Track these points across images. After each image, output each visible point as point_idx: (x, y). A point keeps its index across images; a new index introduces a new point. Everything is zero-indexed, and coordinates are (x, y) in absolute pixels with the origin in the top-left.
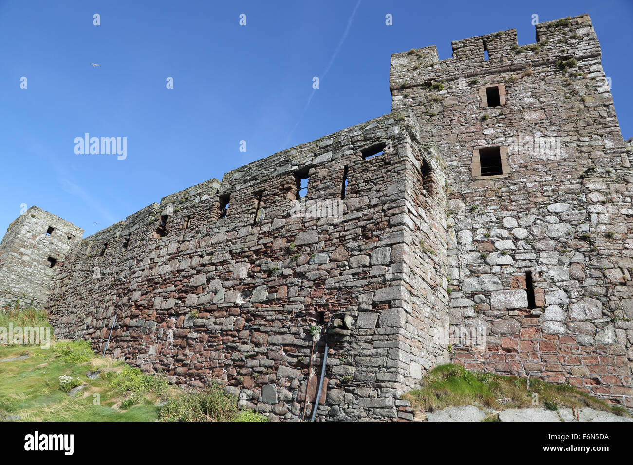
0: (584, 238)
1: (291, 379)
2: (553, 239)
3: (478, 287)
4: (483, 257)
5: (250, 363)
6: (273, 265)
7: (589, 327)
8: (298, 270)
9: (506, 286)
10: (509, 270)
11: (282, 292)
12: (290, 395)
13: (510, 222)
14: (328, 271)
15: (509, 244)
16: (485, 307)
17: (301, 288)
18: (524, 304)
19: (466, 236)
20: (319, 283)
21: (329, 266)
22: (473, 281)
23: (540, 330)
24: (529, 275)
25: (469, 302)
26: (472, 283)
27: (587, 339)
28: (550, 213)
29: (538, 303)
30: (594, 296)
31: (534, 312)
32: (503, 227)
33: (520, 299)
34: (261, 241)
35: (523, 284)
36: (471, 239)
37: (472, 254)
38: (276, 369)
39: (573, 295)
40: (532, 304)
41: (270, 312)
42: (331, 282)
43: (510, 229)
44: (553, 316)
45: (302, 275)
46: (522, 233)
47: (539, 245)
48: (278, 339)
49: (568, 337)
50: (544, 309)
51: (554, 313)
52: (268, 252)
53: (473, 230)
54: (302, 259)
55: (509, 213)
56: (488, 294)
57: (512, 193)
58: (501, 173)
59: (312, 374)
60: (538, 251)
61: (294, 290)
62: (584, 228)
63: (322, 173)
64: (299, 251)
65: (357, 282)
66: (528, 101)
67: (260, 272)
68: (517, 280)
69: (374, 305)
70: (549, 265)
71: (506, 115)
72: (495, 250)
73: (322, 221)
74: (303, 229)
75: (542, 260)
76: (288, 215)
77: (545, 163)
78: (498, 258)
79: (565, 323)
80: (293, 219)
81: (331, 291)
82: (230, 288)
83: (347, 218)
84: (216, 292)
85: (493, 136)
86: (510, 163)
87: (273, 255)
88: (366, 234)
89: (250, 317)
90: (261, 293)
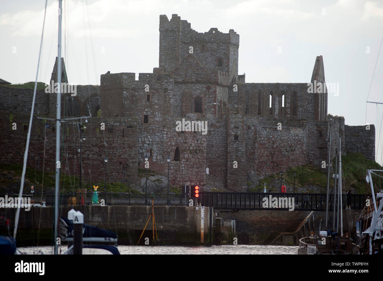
0: (162, 142)
1: (116, 175)
2: (156, 142)
4: (143, 145)
5: (104, 172)
6: (106, 150)
7: (160, 160)
8: (114, 152)
9: (147, 151)
10: (148, 148)
12: (116, 178)
13: (149, 137)
14: (122, 154)
15: (148, 142)
16: (143, 156)
17: (115, 157)
20: (120, 156)
22: (141, 150)
23: (152, 161)
24: (151, 149)
27: (159, 163)
28: (156, 135)
29: (152, 156)
30: (161, 154)
31: (151, 157)
32: (147, 138)
33: (149, 154)
34: (101, 143)
35: (150, 152)
36: (141, 140)
37: (141, 144)
38: (112, 173)
39: (158, 154)
40: (151, 156)
42: (123, 156)
43: (149, 139)
45: (115, 154)
46: (151, 140)
47: (154, 143)
48: (112, 167)
49: (156, 162)
50: (153, 157)
51: (154, 157)
53: (142, 138)
54: (115, 150)
55: (149, 134)
56: (143, 153)
57: (150, 129)
58: (148, 123)
59: (121, 174)
61: (113, 157)
62: (162, 140)
63: (117, 128)
64: (113, 148)
65: (129, 157)
66: (156, 101)
67: (103, 151)
68: (149, 150)
69: (132, 162)
70: (155, 148)
71: (151, 106)
72: (145, 143)
73: (119, 142)
74: (114, 143)
75: (154, 146)
76: (109, 138)
77: (157, 121)
78: (146, 145)
79: (156, 160)
80: (110, 139)
81: (123, 158)
82: (94, 154)
83: (125, 142)
84: (89, 155)
85: (147, 111)
86: (150, 120)
87: (104, 147)
88: (130, 147)
89: (102, 162)
90: (103, 156)
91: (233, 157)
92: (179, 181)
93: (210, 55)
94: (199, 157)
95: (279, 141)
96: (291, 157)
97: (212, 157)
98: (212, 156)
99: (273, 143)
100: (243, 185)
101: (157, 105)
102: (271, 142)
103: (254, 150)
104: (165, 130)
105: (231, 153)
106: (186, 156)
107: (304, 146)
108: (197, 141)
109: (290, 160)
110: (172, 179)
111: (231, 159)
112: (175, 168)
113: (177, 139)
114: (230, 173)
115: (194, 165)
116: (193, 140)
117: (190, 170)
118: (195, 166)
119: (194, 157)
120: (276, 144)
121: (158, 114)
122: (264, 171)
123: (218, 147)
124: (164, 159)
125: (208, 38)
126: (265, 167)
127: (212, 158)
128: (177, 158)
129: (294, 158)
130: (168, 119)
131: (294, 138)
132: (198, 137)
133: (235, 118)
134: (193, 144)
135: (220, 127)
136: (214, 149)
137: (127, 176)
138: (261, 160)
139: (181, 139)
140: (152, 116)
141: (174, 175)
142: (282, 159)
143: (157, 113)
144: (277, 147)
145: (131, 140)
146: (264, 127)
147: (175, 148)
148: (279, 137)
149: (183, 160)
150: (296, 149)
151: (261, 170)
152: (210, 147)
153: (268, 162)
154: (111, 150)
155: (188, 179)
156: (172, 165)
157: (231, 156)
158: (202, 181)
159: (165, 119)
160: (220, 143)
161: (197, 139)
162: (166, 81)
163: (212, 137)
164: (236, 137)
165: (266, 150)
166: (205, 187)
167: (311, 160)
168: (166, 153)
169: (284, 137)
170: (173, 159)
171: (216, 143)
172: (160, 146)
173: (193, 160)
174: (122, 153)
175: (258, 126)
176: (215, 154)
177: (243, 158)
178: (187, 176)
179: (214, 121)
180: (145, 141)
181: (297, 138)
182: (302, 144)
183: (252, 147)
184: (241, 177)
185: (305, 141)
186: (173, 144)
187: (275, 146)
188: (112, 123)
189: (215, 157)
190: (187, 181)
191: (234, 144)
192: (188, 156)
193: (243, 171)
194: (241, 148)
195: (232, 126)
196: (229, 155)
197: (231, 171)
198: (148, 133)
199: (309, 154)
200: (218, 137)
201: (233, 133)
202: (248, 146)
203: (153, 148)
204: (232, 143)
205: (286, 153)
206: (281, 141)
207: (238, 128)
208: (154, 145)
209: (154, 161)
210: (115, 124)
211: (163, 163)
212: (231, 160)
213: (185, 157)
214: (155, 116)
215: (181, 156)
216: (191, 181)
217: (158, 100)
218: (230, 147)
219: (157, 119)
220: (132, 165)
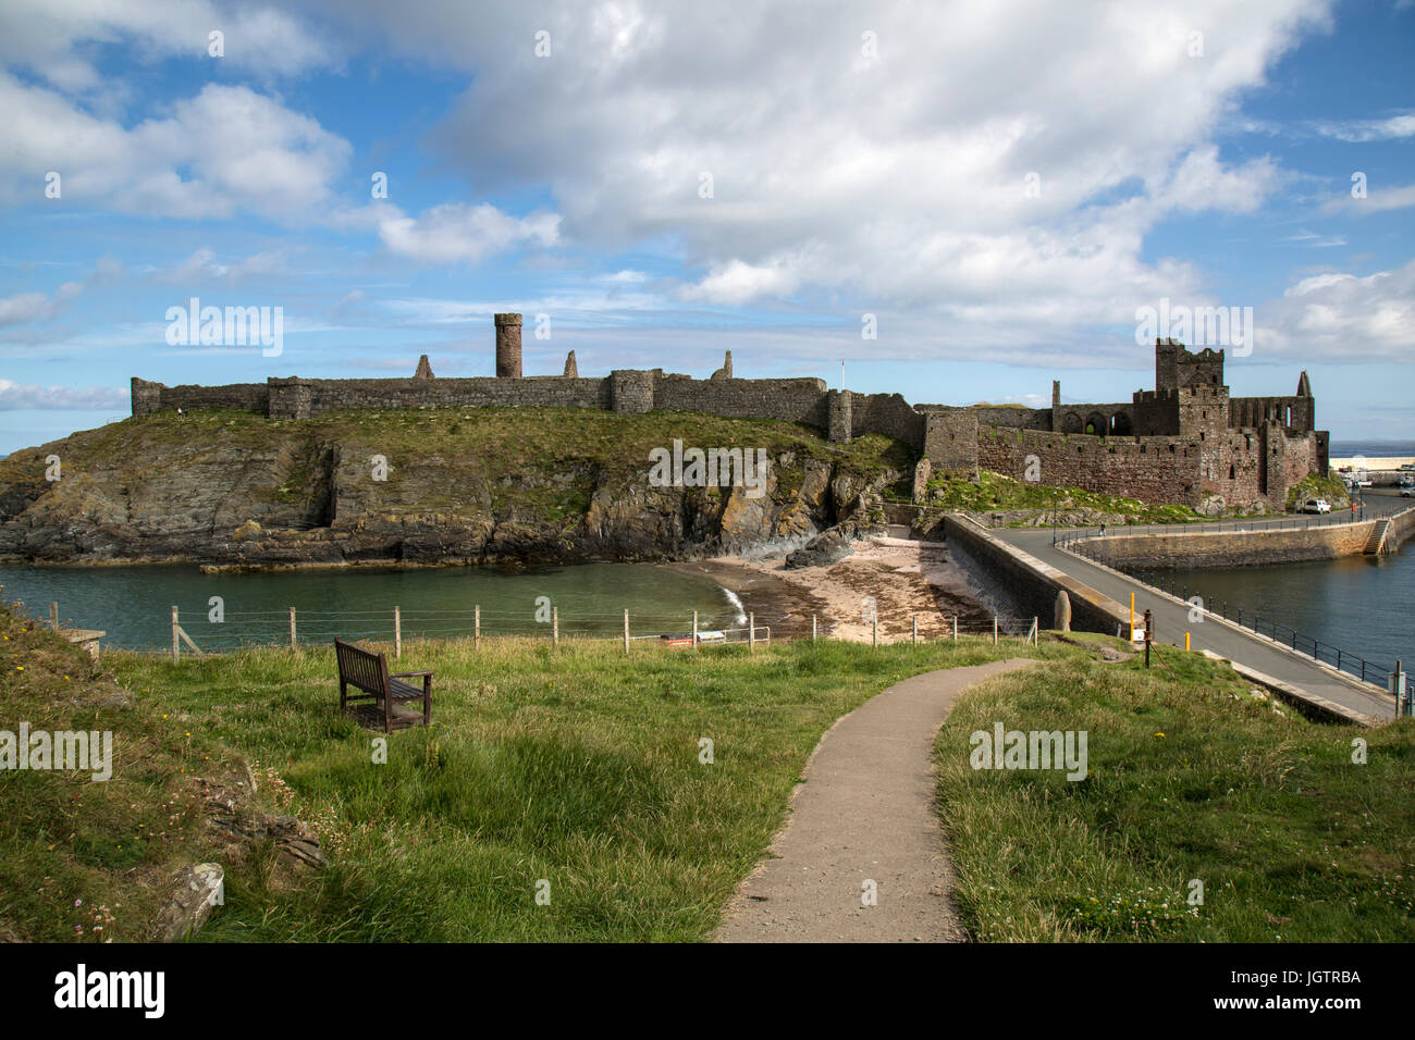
0: (1218, 460)
1: (1178, 497)
2: (1213, 460)
6: (1168, 471)
11: (1172, 478)
12: (1178, 500)
13: (1205, 455)
15: (1205, 461)
17: (1177, 478)
18: (1206, 475)
20: (1182, 477)
32: (1203, 456)
34: (1162, 464)
42: (1185, 478)
43: (1205, 457)
45: (1177, 475)
46: (1207, 458)
48: (1174, 489)
53: (1199, 457)
54: (1176, 471)
57: (1206, 447)
58: (1204, 441)
59: (1183, 496)
61: (1175, 478)
62: (1217, 458)
63: (1179, 449)
64: (1175, 469)
65: (1191, 478)
66: (1212, 418)
67: (1164, 473)
69: (1195, 483)
71: (1207, 424)
73: (1181, 463)
74: (1176, 464)
76: (1170, 459)
77: (1212, 438)
78: (1202, 464)
79: (1213, 479)
80: (1172, 460)
82: (1155, 476)
83: (1187, 463)
85: (1203, 428)
86: (1206, 438)
87: (1166, 468)
88: (1192, 468)
89: (1163, 484)
90: (1165, 478)
92: (1234, 500)
94: (1251, 474)
101: (1213, 420)
104: (1221, 447)
105: (1271, 468)
108: (1250, 457)
110: (1227, 499)
112: (1231, 486)
113: (1232, 457)
114: (1270, 488)
115: (1246, 482)
116: (1246, 456)
117: (1244, 487)
118: (1248, 483)
119: (1247, 474)
124: (1220, 478)
128: (1232, 476)
130: (1224, 435)
132: (1251, 453)
134: (1246, 460)
137: (1190, 498)
139: (1235, 456)
140: (1207, 433)
141: (1230, 494)
143: (1212, 429)
147: (1230, 466)
149: (1237, 478)
154: (1172, 471)
155: (1242, 498)
156: (1228, 483)
157: (1270, 471)
158: (1255, 498)
159: (1219, 436)
164: (1275, 451)
168: (1221, 471)
170: (1229, 477)
172: (1216, 464)
173: (1246, 477)
174: (1185, 474)
178: (1241, 494)
180: (1201, 460)
184: (1280, 491)
186: (1229, 461)
188: (1174, 443)
191: (1273, 459)
192: (1242, 473)
194: (1279, 462)
195: (1271, 440)
196: (1268, 469)
198: (1204, 451)
201: (1271, 447)
203: (1209, 467)
204: (1271, 457)
208: (1210, 463)
209: (1211, 480)
211: (1219, 482)
212: (1271, 474)
213: (1239, 475)
215: (1236, 474)
216: (1245, 500)
217: (1213, 416)
218: (1269, 462)
219: (1213, 436)
220: (1194, 486)
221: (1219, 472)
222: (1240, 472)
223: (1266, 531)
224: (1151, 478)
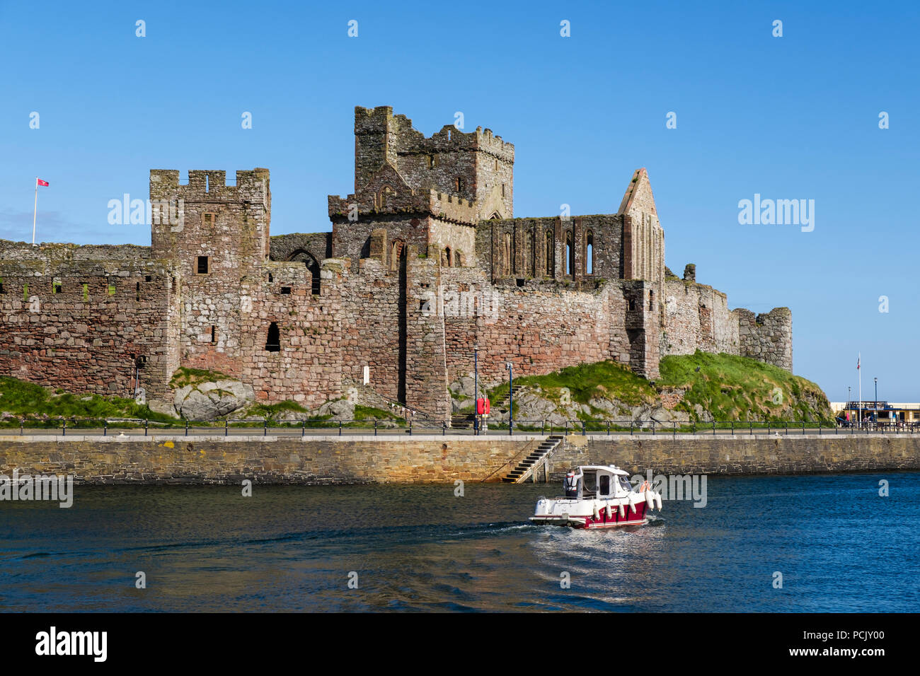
0: (237, 312)
1: (122, 381)
2: (225, 311)
3: (193, 332)
4: (196, 318)
5: (99, 374)
6: (103, 328)
7: (232, 350)
8: (119, 333)
9: (204, 332)
10: (206, 325)
11: (111, 343)
12: (123, 386)
13: (209, 301)
14: (135, 336)
15: (207, 312)
16: (195, 341)
17: (121, 342)
18: (210, 340)
19: (189, 307)
20: (130, 341)
21: (135, 334)
22: (190, 330)
23: (215, 351)
24: (213, 327)
25: (188, 339)
26: (190, 331)
27: (231, 355)
28: (225, 298)
29: (216, 340)
30: (235, 337)
31: (214, 343)
32: (205, 304)
33: (208, 338)
34: (93, 315)
35: (211, 331)
36: (190, 309)
37: (191, 316)
38: (114, 376)
39: (229, 337)
40: (213, 341)
41: (106, 352)
42: (136, 341)
43: (208, 305)
44: (221, 346)
45: (121, 336)
46: (212, 307)
47: (219, 314)
48: (114, 364)
49: (225, 354)
50: (217, 342)
51: (221, 344)
52: (99, 321)
53: (192, 304)
54: (120, 328)
55: (208, 296)
56: (196, 335)
57: (210, 286)
58: (207, 273)
59: (132, 378)
60: (218, 316)
61: (117, 343)
62: (237, 307)
63: (125, 283)
64: (117, 324)
65: (149, 343)
66: (225, 228)
67: (96, 331)
68: (208, 329)
69: (156, 353)
70: (222, 323)
71: (213, 236)
72: (201, 315)
73: (128, 311)
74: (118, 313)
75: (219, 321)
76: (108, 303)
77: (227, 269)
78: (201, 319)
79: (224, 349)
80: (111, 305)
81: (136, 345)
82: (77, 338)
83: (140, 312)
84: (67, 339)
85: (205, 249)
86: (212, 267)
87: (102, 323)
88: (151, 322)
89: (94, 353)
90: (98, 342)
91: (418, 344)
92: (277, 393)
93: (444, 173)
94: (325, 342)
95: (534, 315)
96: (566, 347)
97: (377, 345)
98: (376, 342)
99: (521, 319)
100: (438, 399)
101: (228, 235)
102: (516, 317)
103: (475, 331)
104: (243, 286)
105: (414, 337)
106: (295, 340)
107: (599, 326)
108: (321, 309)
109: (564, 353)
110: (260, 389)
111: (413, 347)
112: (269, 365)
113: (272, 306)
114: (412, 377)
115: (312, 358)
116: (310, 306)
117: (304, 368)
118: (316, 361)
119: (312, 342)
120: (527, 321)
121: (230, 253)
122: (500, 374)
123: (388, 324)
124: (241, 347)
125: (439, 142)
126: (501, 365)
127: (377, 348)
128: (273, 342)
129: (572, 349)
130: (253, 265)
131: (571, 310)
132: (323, 301)
133: (422, 266)
134: (310, 317)
135: (393, 284)
136: (381, 329)
137: (146, 382)
138: (493, 352)
139: (281, 305)
140: (215, 259)
141: (267, 380)
142: (542, 350)
143: (227, 252)
144: (529, 326)
145: (154, 307)
146: (498, 288)
147: (267, 325)
148: (533, 307)
149: (288, 349)
150: (578, 331)
151: (492, 371)
152: (373, 325)
153: (509, 355)
154: (112, 328)
155: (299, 389)
156: (261, 359)
157: (413, 343)
158: (334, 392)
159: (244, 264)
160: (392, 317)
161: (320, 305)
162: (246, 185)
163: (377, 304)
165: (503, 332)
166: (338, 404)
167: (615, 354)
168: (245, 334)
169: (545, 309)
170: (264, 346)
171: (385, 316)
172: (233, 320)
173: (311, 349)
174: (136, 333)
175: (484, 286)
176: (383, 339)
177: (438, 345)
178: (297, 381)
179: (379, 273)
180: (200, 311)
181: (579, 310)
182: (594, 323)
183: (471, 326)
184: (434, 384)
185: (601, 317)
186: (264, 315)
187: (524, 325)
188: (114, 272)
189: (381, 345)
190: (298, 392)
191: (419, 319)
192: (300, 340)
193: (439, 372)
194: (434, 327)
195: (416, 281)
196: (408, 340)
197: (413, 373)
198: (207, 294)
199: (612, 342)
200: (388, 305)
201: (417, 296)
202: (462, 324)
203: (218, 324)
204: (415, 315)
205: (553, 338)
206: (538, 315)
207: (428, 286)
208: (220, 318)
209: (221, 350)
210: (121, 274)
211: (240, 356)
212: (414, 350)
213: (292, 343)
214: (223, 257)
215: (283, 341)
216: (307, 393)
217: (228, 225)
218: (410, 325)
219: (227, 264)
220: (154, 359)
221: (242, 335)
222: (290, 340)
223: (180, 439)
224: (71, 342)
